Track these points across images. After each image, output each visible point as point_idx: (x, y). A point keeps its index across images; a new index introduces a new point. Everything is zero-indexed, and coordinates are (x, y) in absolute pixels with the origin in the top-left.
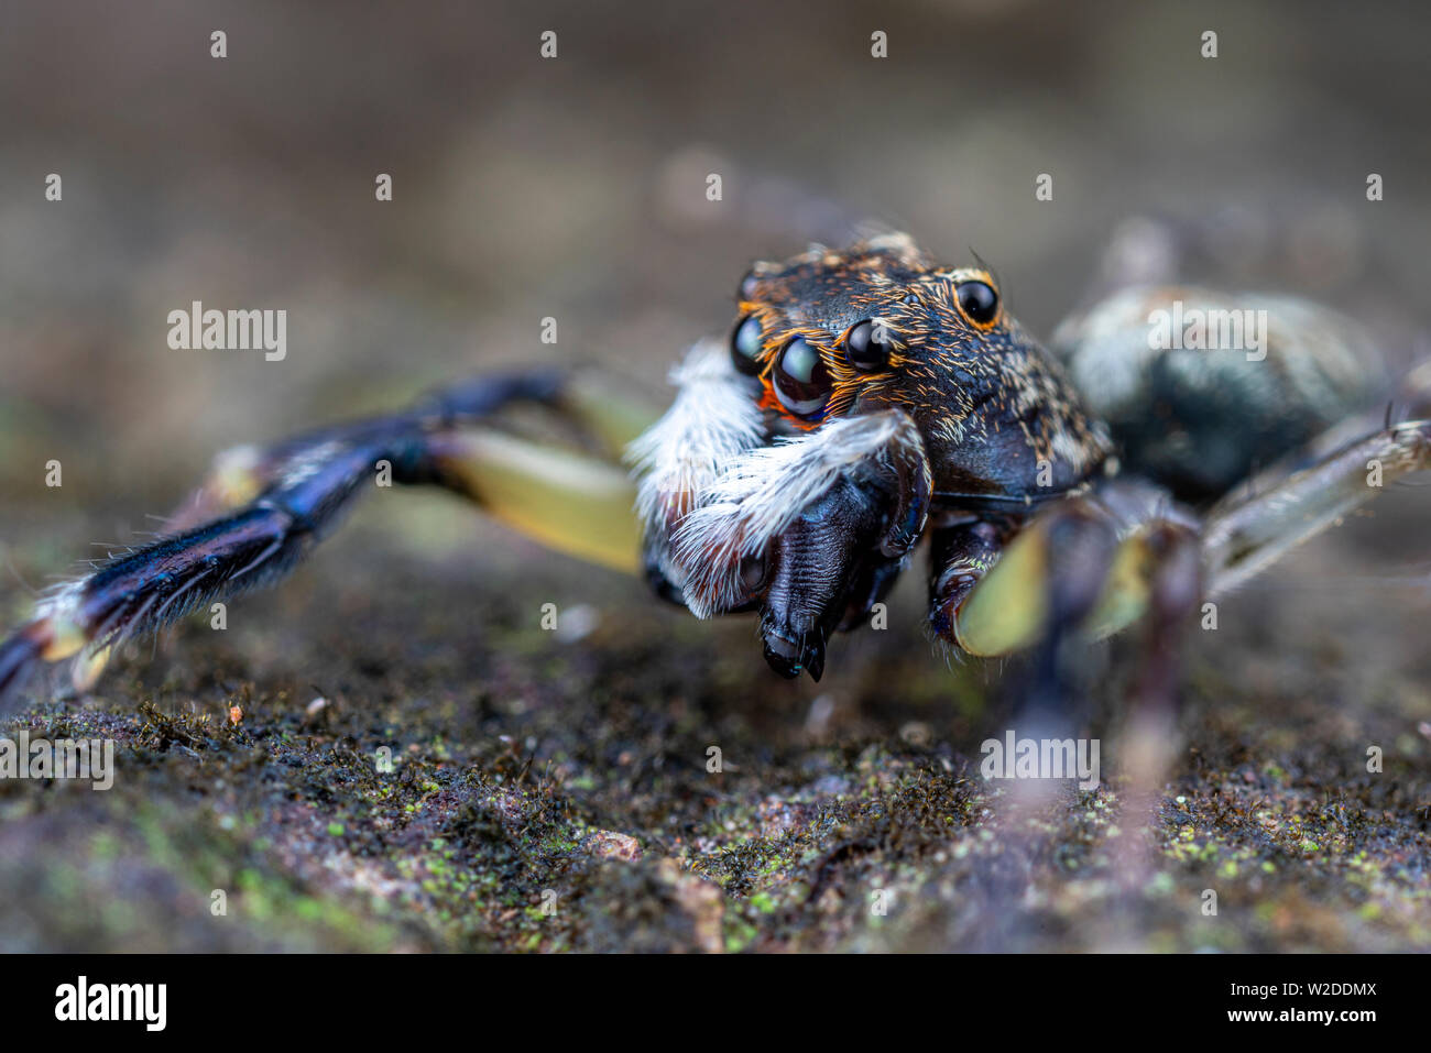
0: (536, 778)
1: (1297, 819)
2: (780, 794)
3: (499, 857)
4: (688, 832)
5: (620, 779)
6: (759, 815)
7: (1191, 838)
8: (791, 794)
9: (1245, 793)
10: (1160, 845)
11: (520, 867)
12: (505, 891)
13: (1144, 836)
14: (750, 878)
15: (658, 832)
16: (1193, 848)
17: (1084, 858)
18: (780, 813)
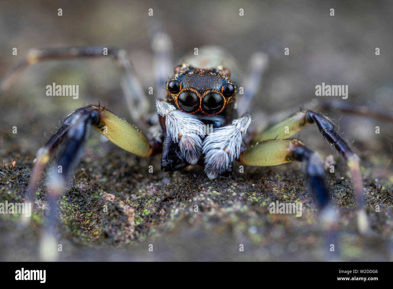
0: (91, 179)
1: (283, 190)
2: (153, 182)
3: (80, 200)
4: (130, 193)
5: (113, 179)
6: (147, 189)
7: (255, 195)
8: (156, 183)
9: (271, 183)
10: (247, 197)
11: (85, 203)
12: (81, 209)
13: (243, 195)
14: (144, 205)
15: (122, 193)
16: (255, 198)
17: (227, 201)
18: (152, 188)
